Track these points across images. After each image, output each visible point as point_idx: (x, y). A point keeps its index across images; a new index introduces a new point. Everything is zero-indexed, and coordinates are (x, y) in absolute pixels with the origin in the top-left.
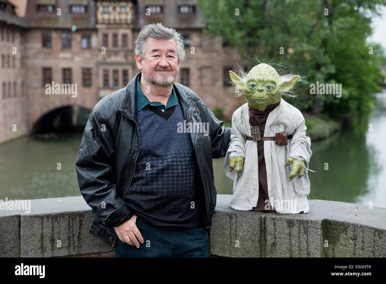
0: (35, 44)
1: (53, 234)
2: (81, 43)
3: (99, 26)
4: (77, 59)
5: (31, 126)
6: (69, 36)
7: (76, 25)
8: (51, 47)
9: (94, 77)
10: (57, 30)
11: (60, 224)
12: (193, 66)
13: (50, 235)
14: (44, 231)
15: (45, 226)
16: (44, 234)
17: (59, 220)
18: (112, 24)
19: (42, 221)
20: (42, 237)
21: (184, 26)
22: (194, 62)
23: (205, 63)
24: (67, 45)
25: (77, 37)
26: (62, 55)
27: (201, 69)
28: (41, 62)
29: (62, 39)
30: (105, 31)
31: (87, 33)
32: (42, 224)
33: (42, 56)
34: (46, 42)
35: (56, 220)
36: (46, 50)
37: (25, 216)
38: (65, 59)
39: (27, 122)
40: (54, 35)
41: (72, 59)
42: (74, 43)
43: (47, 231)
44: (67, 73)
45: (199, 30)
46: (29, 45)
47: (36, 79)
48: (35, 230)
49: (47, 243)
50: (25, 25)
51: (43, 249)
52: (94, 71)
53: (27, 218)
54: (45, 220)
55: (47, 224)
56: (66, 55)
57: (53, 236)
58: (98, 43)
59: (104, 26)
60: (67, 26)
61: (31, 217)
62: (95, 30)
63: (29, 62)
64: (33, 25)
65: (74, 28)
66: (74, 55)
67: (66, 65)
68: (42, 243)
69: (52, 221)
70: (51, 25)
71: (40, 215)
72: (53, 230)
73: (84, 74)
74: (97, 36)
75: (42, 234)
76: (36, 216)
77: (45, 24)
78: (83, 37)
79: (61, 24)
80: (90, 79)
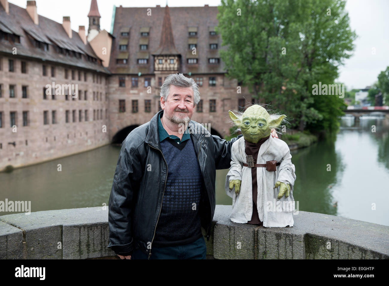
0: (115, 85)
1: (88, 240)
2: (144, 83)
3: (156, 72)
4: (141, 94)
5: (111, 138)
6: (136, 79)
7: (141, 72)
8: (125, 86)
9: (152, 106)
10: (129, 75)
11: (94, 232)
12: (217, 98)
13: (86, 241)
14: (82, 238)
15: (82, 234)
16: (81, 240)
17: (93, 229)
18: (164, 71)
19: (80, 230)
20: (80, 242)
21: (212, 72)
22: (219, 95)
23: (226, 96)
24: (135, 85)
25: (142, 80)
26: (132, 92)
27: (223, 100)
28: (118, 96)
29: (132, 81)
30: (160, 76)
31: (148, 77)
32: (80, 233)
33: (119, 93)
34: (122, 83)
35: (91, 229)
36: (121, 88)
37: (66, 226)
38: (134, 94)
39: (109, 136)
40: (127, 79)
41: (138, 94)
42: (140, 84)
43: (84, 238)
44: (135, 103)
45: (222, 75)
46: (111, 85)
47: (115, 108)
48: (74, 237)
49: (84, 247)
50: (109, 72)
51: (80, 252)
52: (152, 102)
53: (68, 227)
54: (82, 229)
55: (84, 232)
56: (135, 91)
57: (88, 242)
58: (155, 83)
59: (159, 72)
60: (136, 73)
61: (71, 227)
62: (154, 75)
63: (111, 96)
64: (113, 72)
65: (140, 74)
66: (140, 91)
67: (134, 98)
68: (80, 247)
69: (88, 230)
70: (125, 72)
71: (78, 225)
72: (88, 237)
73: (146, 104)
74: (155, 79)
75: (80, 240)
76: (75, 226)
77: (121, 72)
78: (146, 80)
79: (131, 72)
80: (150, 107)
